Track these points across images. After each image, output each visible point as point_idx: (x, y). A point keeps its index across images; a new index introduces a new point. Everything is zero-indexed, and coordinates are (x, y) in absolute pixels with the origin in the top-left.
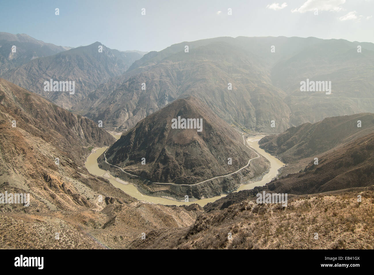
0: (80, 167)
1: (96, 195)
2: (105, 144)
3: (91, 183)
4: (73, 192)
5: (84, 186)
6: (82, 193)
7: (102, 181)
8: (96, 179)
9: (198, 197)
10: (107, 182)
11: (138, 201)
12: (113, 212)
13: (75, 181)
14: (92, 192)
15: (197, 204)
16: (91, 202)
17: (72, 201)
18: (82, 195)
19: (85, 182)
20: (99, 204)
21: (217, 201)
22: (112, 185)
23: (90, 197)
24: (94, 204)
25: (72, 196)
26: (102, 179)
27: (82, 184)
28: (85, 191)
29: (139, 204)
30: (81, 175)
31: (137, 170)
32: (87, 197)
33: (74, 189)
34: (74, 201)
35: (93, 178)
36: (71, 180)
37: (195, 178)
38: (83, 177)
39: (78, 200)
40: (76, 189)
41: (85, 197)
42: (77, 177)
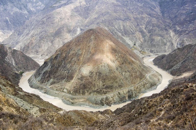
0: (16, 86)
1: (32, 107)
2: (32, 69)
3: (26, 98)
4: (15, 106)
5: (22, 101)
6: (22, 106)
7: (34, 97)
8: (30, 95)
9: (109, 104)
10: (38, 97)
11: (64, 110)
12: (47, 118)
13: (15, 97)
14: (29, 105)
15: (109, 110)
16: (29, 112)
17: (15, 112)
18: (21, 108)
19: (22, 98)
20: (35, 114)
21: (124, 106)
22: (43, 100)
23: (27, 109)
24: (32, 114)
25: (15, 108)
26: (34, 95)
27: (20, 99)
28: (23, 104)
29: (64, 112)
30: (18, 93)
31: (60, 87)
32: (25, 109)
33: (15, 103)
34: (16, 111)
35: (27, 94)
36: (12, 97)
37: (106, 90)
38: (20, 94)
39: (19, 111)
40: (17, 103)
41: (24, 108)
42: (16, 94)
